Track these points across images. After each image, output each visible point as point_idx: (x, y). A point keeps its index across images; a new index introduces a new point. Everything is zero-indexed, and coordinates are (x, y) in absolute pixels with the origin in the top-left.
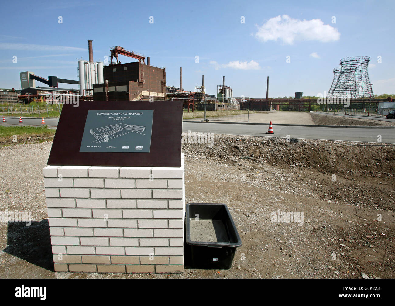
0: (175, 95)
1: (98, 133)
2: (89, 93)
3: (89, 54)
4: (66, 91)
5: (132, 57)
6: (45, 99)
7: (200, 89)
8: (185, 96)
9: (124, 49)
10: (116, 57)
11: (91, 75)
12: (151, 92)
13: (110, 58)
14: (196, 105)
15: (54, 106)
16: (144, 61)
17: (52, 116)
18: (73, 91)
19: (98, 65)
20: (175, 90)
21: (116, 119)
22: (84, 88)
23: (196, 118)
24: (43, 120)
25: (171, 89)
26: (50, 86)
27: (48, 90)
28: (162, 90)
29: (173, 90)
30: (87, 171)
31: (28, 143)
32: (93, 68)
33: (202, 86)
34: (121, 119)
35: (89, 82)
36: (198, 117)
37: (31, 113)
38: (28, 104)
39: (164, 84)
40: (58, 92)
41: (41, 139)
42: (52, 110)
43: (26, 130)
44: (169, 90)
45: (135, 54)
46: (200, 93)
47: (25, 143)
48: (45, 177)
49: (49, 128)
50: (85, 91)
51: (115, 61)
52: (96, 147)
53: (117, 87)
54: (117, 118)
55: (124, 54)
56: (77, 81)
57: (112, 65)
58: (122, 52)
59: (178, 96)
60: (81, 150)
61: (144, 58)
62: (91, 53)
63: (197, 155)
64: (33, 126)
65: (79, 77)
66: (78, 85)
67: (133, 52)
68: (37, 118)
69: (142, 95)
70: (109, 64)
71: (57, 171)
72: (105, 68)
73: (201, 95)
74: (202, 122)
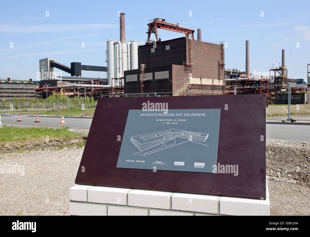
0: (238, 81)
1: (142, 141)
2: (118, 83)
3: (121, 32)
4: (90, 81)
5: (177, 31)
6: (66, 91)
7: (279, 71)
8: (255, 83)
9: (166, 21)
10: (155, 32)
11: (122, 59)
12: (203, 79)
13: (147, 34)
14: (272, 96)
15: (76, 101)
16: (193, 35)
17: (73, 113)
18: (99, 80)
19: (131, 45)
20: (238, 74)
21: (166, 122)
22: (112, 76)
23: (273, 116)
24: (62, 120)
25: (231, 73)
26: (72, 75)
27: (70, 81)
28: (219, 75)
29: (235, 74)
30: (126, 196)
31: (44, 149)
32: (125, 50)
33: (281, 66)
34: (173, 122)
35: (119, 68)
36: (276, 115)
37: (49, 109)
38: (46, 98)
39: (222, 66)
40: (82, 82)
41: (60, 144)
42: (73, 106)
43: (44, 133)
44: (229, 75)
45: (180, 26)
46: (279, 78)
47: (42, 149)
48: (71, 201)
49: (70, 130)
50: (114, 80)
51: (153, 39)
52: (139, 161)
53: (156, 73)
54: (168, 120)
55: (165, 28)
56: (105, 67)
57: (150, 43)
58: (163, 25)
59: (243, 83)
60: (119, 166)
61: (193, 32)
62: (123, 29)
63: (280, 177)
64: (52, 127)
65: (107, 62)
66: (105, 72)
67: (178, 24)
68: (55, 116)
69: (191, 83)
70: (146, 43)
71: (87, 193)
72: (140, 48)
73: (279, 80)
74: (283, 123)
